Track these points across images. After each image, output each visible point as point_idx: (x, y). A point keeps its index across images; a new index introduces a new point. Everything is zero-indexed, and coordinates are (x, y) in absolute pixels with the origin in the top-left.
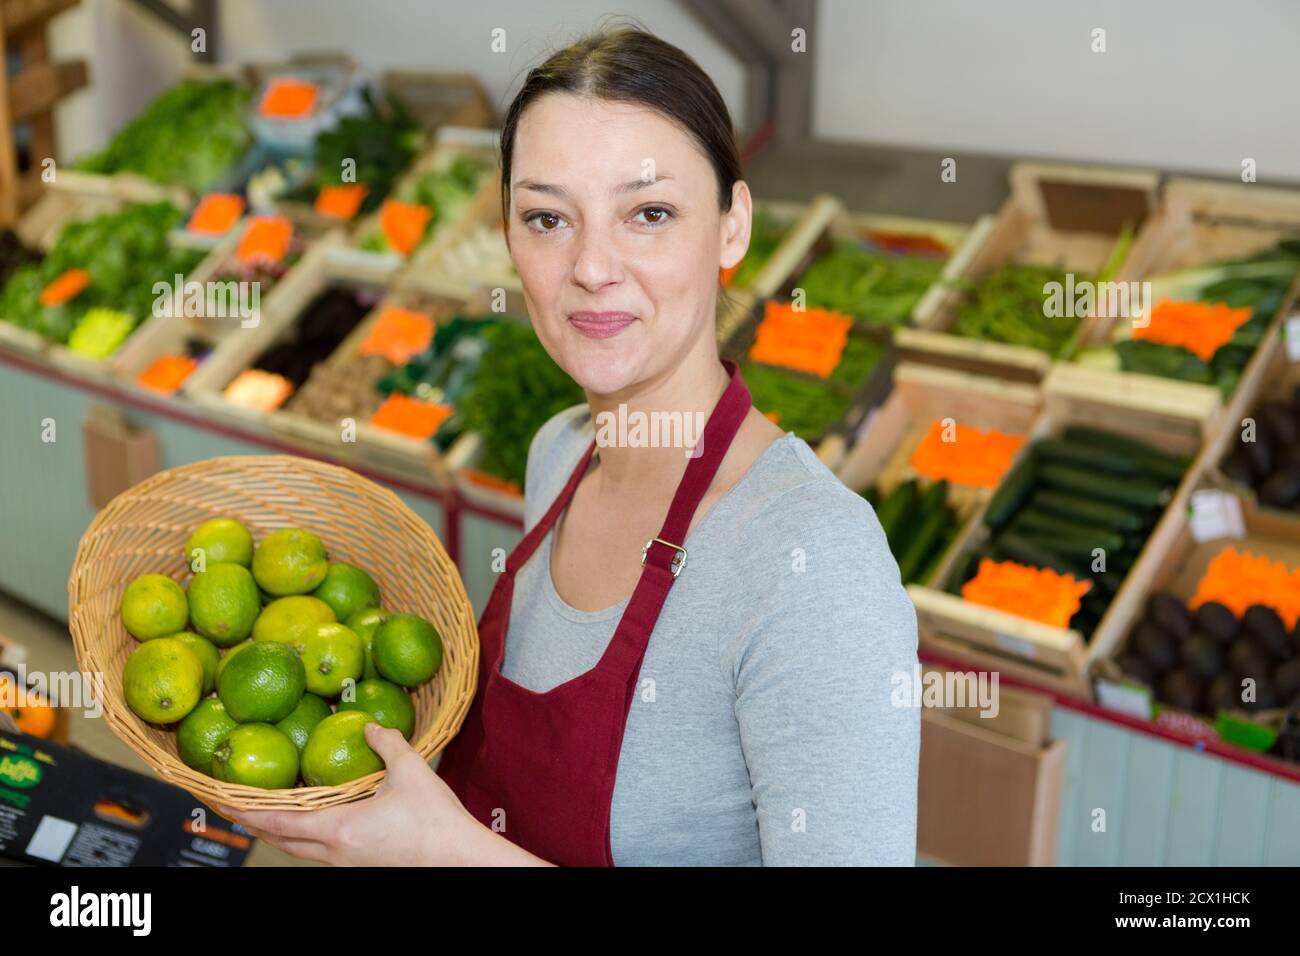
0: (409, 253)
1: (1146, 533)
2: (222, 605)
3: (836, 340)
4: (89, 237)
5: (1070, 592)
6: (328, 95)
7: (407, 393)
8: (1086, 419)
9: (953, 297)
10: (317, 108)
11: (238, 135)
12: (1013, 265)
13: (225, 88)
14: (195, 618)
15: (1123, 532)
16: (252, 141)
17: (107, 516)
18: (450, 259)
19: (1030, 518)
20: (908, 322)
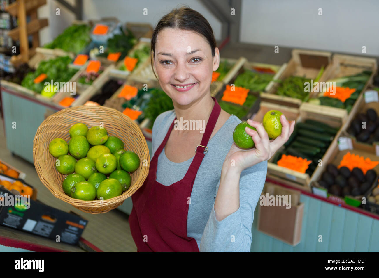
0: (132, 71)
1: (327, 148)
2: (78, 147)
3: (244, 95)
4: (47, 65)
5: (306, 163)
6: (111, 29)
7: (130, 108)
8: (311, 117)
9: (276, 85)
10: (108, 32)
11: (87, 39)
12: (292, 76)
13: (84, 26)
14: (70, 151)
15: (321, 148)
16: (91, 40)
17: (46, 121)
18: (143, 72)
19: (295, 144)
20: (264, 91)
